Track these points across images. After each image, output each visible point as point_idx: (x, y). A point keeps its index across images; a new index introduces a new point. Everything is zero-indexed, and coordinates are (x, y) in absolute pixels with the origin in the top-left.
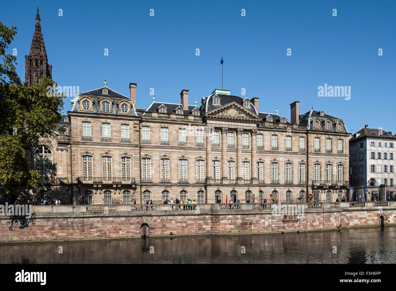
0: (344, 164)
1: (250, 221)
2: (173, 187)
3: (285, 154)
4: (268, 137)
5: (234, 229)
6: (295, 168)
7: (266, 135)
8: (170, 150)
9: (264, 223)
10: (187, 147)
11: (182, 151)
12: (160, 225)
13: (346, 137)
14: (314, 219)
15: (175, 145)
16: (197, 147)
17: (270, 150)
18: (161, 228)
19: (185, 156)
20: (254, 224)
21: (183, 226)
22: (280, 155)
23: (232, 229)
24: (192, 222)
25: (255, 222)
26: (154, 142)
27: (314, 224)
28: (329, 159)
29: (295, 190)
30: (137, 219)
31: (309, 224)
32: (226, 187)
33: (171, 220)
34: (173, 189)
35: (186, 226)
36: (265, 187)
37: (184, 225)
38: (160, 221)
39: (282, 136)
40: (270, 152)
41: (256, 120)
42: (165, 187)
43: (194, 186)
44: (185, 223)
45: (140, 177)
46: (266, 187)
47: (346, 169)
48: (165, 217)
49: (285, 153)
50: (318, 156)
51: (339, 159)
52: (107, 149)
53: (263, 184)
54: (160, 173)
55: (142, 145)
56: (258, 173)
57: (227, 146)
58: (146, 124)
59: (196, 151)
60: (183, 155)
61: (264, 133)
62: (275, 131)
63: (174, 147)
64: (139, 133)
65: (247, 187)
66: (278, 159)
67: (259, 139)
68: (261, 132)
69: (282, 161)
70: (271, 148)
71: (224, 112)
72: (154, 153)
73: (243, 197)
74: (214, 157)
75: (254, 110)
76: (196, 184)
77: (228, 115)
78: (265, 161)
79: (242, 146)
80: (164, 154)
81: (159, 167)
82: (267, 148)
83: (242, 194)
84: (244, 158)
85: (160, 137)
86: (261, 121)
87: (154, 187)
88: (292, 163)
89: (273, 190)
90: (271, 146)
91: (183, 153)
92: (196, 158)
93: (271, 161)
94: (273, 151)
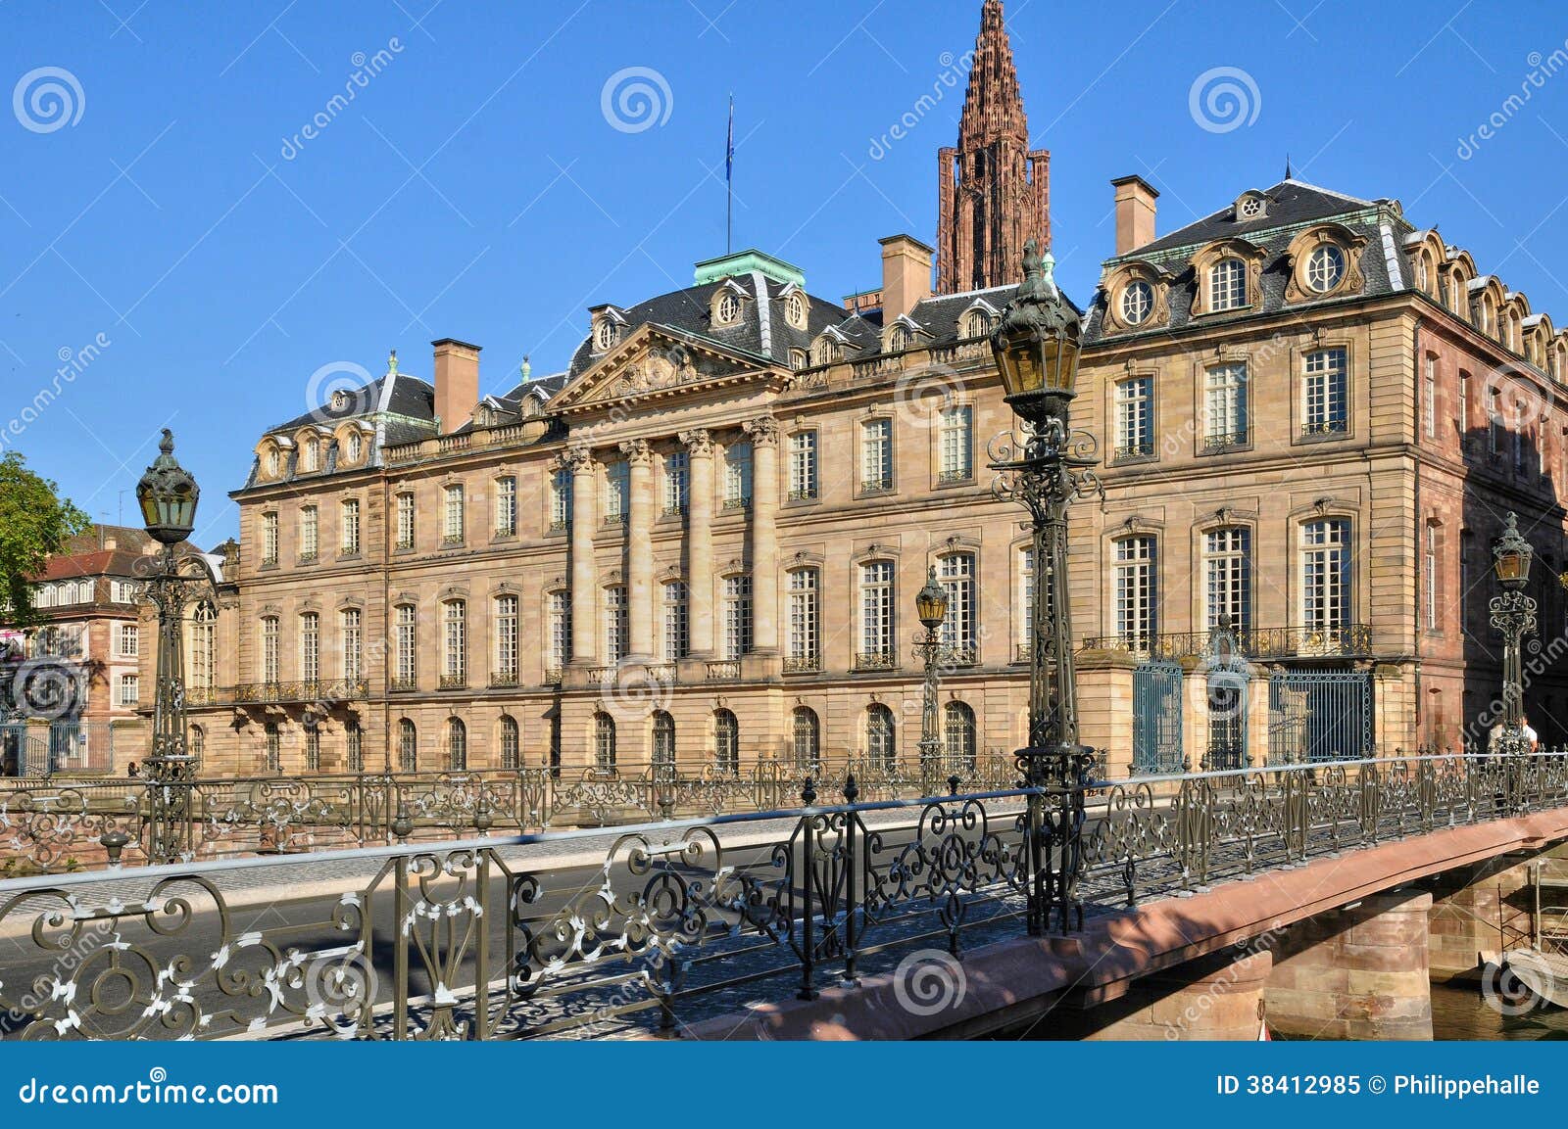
0: (1353, 514)
2: (473, 704)
3: (927, 508)
4: (840, 437)
6: (990, 575)
7: (829, 432)
8: (466, 567)
10: (517, 545)
11: (502, 563)
13: (1375, 325)
15: (482, 544)
16: (548, 541)
17: (850, 503)
19: (513, 580)
22: (907, 517)
26: (425, 544)
28: (1222, 495)
29: (988, 701)
34: (474, 710)
36: (825, 687)
40: (847, 512)
41: (747, 376)
42: (451, 705)
43: (535, 698)
45: (387, 672)
46: (830, 691)
47: (1376, 543)
49: (926, 505)
50: (1140, 490)
51: (1307, 486)
52: (309, 591)
53: (816, 674)
54: (437, 653)
55: (392, 560)
56: (799, 622)
57: (659, 516)
58: (404, 485)
59: (546, 558)
60: (503, 580)
61: (822, 422)
62: (875, 401)
63: (474, 556)
64: (383, 522)
65: (715, 695)
66: (893, 538)
67: (802, 456)
68: (806, 422)
69: (915, 550)
70: (858, 489)
71: (627, 376)
72: (423, 585)
73: (697, 740)
74: (609, 570)
75: (756, 331)
76: (545, 689)
77: (641, 386)
78: (827, 560)
79: (720, 507)
80: (451, 585)
81: (437, 633)
82: (835, 490)
83: (695, 725)
84: (726, 559)
85: (439, 523)
86: (778, 372)
87: (424, 705)
88: (975, 549)
89: (866, 700)
90: (854, 480)
91: (504, 572)
92: (546, 585)
93: (856, 556)
94: (866, 502)
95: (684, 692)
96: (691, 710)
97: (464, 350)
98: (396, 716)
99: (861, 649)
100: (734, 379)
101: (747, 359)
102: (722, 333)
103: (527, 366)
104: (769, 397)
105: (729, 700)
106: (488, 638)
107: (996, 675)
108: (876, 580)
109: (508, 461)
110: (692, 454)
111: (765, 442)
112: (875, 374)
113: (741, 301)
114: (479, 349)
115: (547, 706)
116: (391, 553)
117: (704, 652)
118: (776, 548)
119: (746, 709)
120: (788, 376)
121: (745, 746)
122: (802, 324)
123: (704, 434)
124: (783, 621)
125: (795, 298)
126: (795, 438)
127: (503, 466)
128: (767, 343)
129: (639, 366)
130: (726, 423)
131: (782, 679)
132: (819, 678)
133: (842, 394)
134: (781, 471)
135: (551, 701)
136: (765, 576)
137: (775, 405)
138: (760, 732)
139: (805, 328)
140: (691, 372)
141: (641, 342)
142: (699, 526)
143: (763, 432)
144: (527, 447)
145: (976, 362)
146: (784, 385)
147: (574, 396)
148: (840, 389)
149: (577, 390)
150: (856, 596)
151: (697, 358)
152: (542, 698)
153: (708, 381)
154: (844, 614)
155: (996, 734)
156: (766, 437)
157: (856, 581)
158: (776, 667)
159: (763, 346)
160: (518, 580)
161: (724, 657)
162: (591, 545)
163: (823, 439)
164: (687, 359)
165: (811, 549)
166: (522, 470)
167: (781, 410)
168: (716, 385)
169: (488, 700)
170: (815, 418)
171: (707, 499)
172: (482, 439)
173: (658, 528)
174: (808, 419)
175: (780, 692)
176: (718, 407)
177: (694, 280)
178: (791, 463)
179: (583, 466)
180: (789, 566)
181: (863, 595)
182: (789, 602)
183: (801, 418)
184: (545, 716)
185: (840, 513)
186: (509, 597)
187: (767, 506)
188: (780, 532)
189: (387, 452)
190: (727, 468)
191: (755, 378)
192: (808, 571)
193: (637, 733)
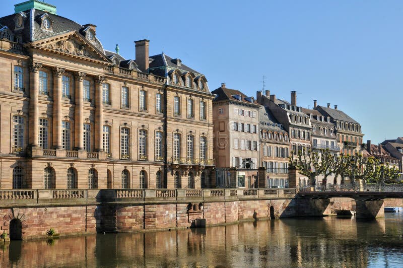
1: (154, 213)
5: (135, 223)
7: (114, 86)
9: (168, 215)
12: (36, 221)
14: (217, 209)
17: (119, 109)
18: (38, 225)
20: (158, 216)
21: (66, 221)
23: (132, 224)
24: (78, 215)
25: (159, 214)
27: (217, 216)
28: (191, 128)
29: (150, 170)
30: (4, 212)
31: (212, 216)
32: (61, 162)
33: (52, 213)
35: (70, 222)
37: (68, 220)
38: (36, 215)
40: (120, 112)
44: (68, 217)
46: (114, 164)
48: (43, 209)
49: (138, 115)
61: (113, 83)
62: (126, 82)
65: (91, 163)
66: (130, 122)
69: (135, 127)
70: (121, 106)
71: (59, 44)
73: (85, 178)
74: (41, 112)
76: (12, 155)
78: (114, 125)
83: (84, 173)
84: (85, 118)
89: (123, 168)
90: (120, 103)
93: (121, 125)
95: (81, 162)
105: (95, 166)
112: (124, 73)
119: (100, 169)
121: (100, 180)
129: (64, 42)
130: (91, 74)
132: (112, 160)
135: (15, 161)
140: (82, 52)
147: (42, 43)
148: (117, 74)
150: (120, 137)
151: (85, 49)
152: (10, 159)
153: (89, 58)
154: (118, 142)
157: (120, 132)
163: (112, 88)
165: (110, 121)
180: (104, 124)
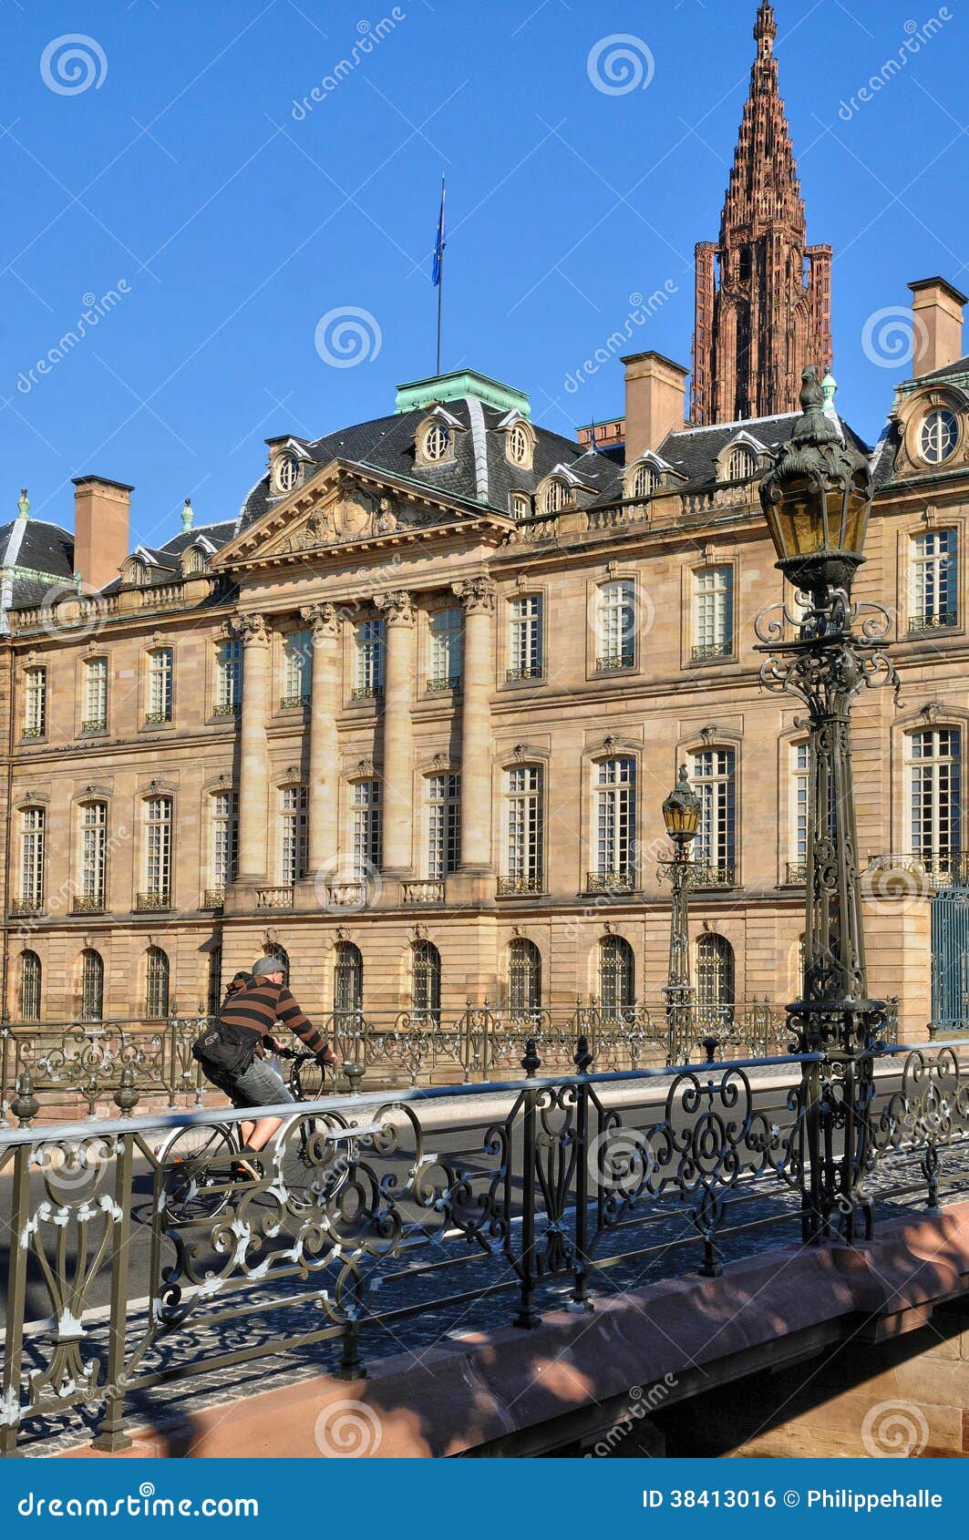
2: (114, 932)
3: (675, 691)
4: (572, 602)
6: (754, 776)
7: (557, 596)
8: (109, 760)
10: (173, 734)
11: (154, 756)
15: (128, 731)
16: (211, 729)
17: (582, 684)
19: (166, 778)
22: (650, 703)
26: (59, 731)
29: (750, 933)
32: (306, 926)
34: (115, 940)
36: (549, 914)
39: (665, 580)
40: (580, 696)
41: (458, 526)
42: (85, 934)
43: (191, 925)
45: (7, 892)
46: (555, 919)
49: (675, 687)
50: (940, 670)
53: (537, 898)
54: (71, 868)
55: (16, 751)
56: (518, 832)
57: (348, 698)
58: (35, 658)
59: (208, 750)
60: (155, 777)
61: (550, 584)
62: (615, 558)
63: (120, 747)
64: (7, 703)
65: (413, 923)
66: (634, 729)
67: (524, 626)
68: (530, 584)
69: (661, 744)
70: (592, 667)
71: (312, 524)
72: (56, 783)
73: (390, 980)
74: (288, 764)
75: (470, 470)
76: (204, 915)
77: (327, 536)
78: (554, 754)
79: (423, 688)
80: (88, 783)
81: (71, 842)
82: (563, 671)
83: (386, 961)
84: (430, 753)
85: (77, 705)
86: (496, 522)
87: (52, 934)
88: (735, 743)
89: (600, 931)
90: (587, 657)
91: (156, 767)
92: (207, 784)
93: (588, 750)
94: (602, 683)
95: (375, 919)
96: (382, 942)
97: (112, 490)
98: (16, 948)
99: (594, 866)
100: (442, 529)
101: (459, 505)
102: (428, 472)
103: (188, 511)
104: (484, 552)
105: (431, 930)
106: (134, 849)
107: (760, 901)
108: (613, 781)
109: (165, 628)
110: (390, 623)
111: (479, 608)
112: (614, 524)
113: (452, 433)
114: (130, 489)
115: (205, 935)
116: (16, 744)
117: (400, 868)
118: (492, 740)
119: (452, 941)
120: (508, 526)
121: (451, 989)
122: (527, 462)
123: (405, 598)
124: (498, 831)
125: (518, 430)
126: (516, 604)
127: (158, 635)
128: (483, 485)
129: (327, 512)
130: (431, 584)
131: (495, 904)
132: (540, 903)
133: (573, 550)
134: (498, 645)
135: (211, 930)
136: (477, 775)
137: (492, 562)
138: (467, 970)
139: (530, 466)
140: (390, 521)
141: (330, 483)
142: (397, 712)
143: (477, 596)
144: (187, 612)
145: (738, 510)
146: (502, 538)
147: (246, 549)
148: (571, 542)
149: (250, 542)
150: (587, 800)
151: (398, 503)
152: (199, 926)
153: (410, 531)
154: (575, 824)
155: (758, 976)
156: (480, 602)
157: (587, 779)
158: (488, 889)
159: (479, 489)
160: (173, 778)
161: (425, 877)
162: (263, 734)
163: (550, 605)
164: (385, 504)
165: (534, 742)
166: (182, 640)
167: (499, 568)
168: (420, 538)
169: (133, 928)
170: (540, 579)
171: (408, 678)
172: (134, 601)
173: (347, 714)
174: (532, 580)
175: (493, 920)
176: (422, 564)
177: (396, 407)
178: (511, 634)
179: (256, 636)
180: (507, 762)
181: (596, 799)
182: (506, 807)
183: (523, 579)
184: (202, 949)
185: (571, 697)
186: (161, 799)
187: (481, 688)
188: (496, 720)
189: (14, 616)
190: (432, 640)
191: (468, 528)
192: (530, 769)
193: (315, 970)
